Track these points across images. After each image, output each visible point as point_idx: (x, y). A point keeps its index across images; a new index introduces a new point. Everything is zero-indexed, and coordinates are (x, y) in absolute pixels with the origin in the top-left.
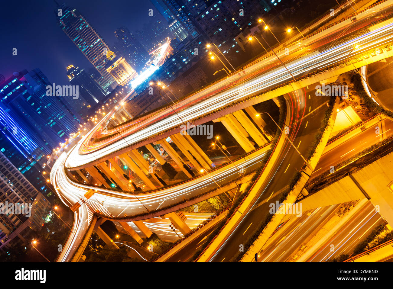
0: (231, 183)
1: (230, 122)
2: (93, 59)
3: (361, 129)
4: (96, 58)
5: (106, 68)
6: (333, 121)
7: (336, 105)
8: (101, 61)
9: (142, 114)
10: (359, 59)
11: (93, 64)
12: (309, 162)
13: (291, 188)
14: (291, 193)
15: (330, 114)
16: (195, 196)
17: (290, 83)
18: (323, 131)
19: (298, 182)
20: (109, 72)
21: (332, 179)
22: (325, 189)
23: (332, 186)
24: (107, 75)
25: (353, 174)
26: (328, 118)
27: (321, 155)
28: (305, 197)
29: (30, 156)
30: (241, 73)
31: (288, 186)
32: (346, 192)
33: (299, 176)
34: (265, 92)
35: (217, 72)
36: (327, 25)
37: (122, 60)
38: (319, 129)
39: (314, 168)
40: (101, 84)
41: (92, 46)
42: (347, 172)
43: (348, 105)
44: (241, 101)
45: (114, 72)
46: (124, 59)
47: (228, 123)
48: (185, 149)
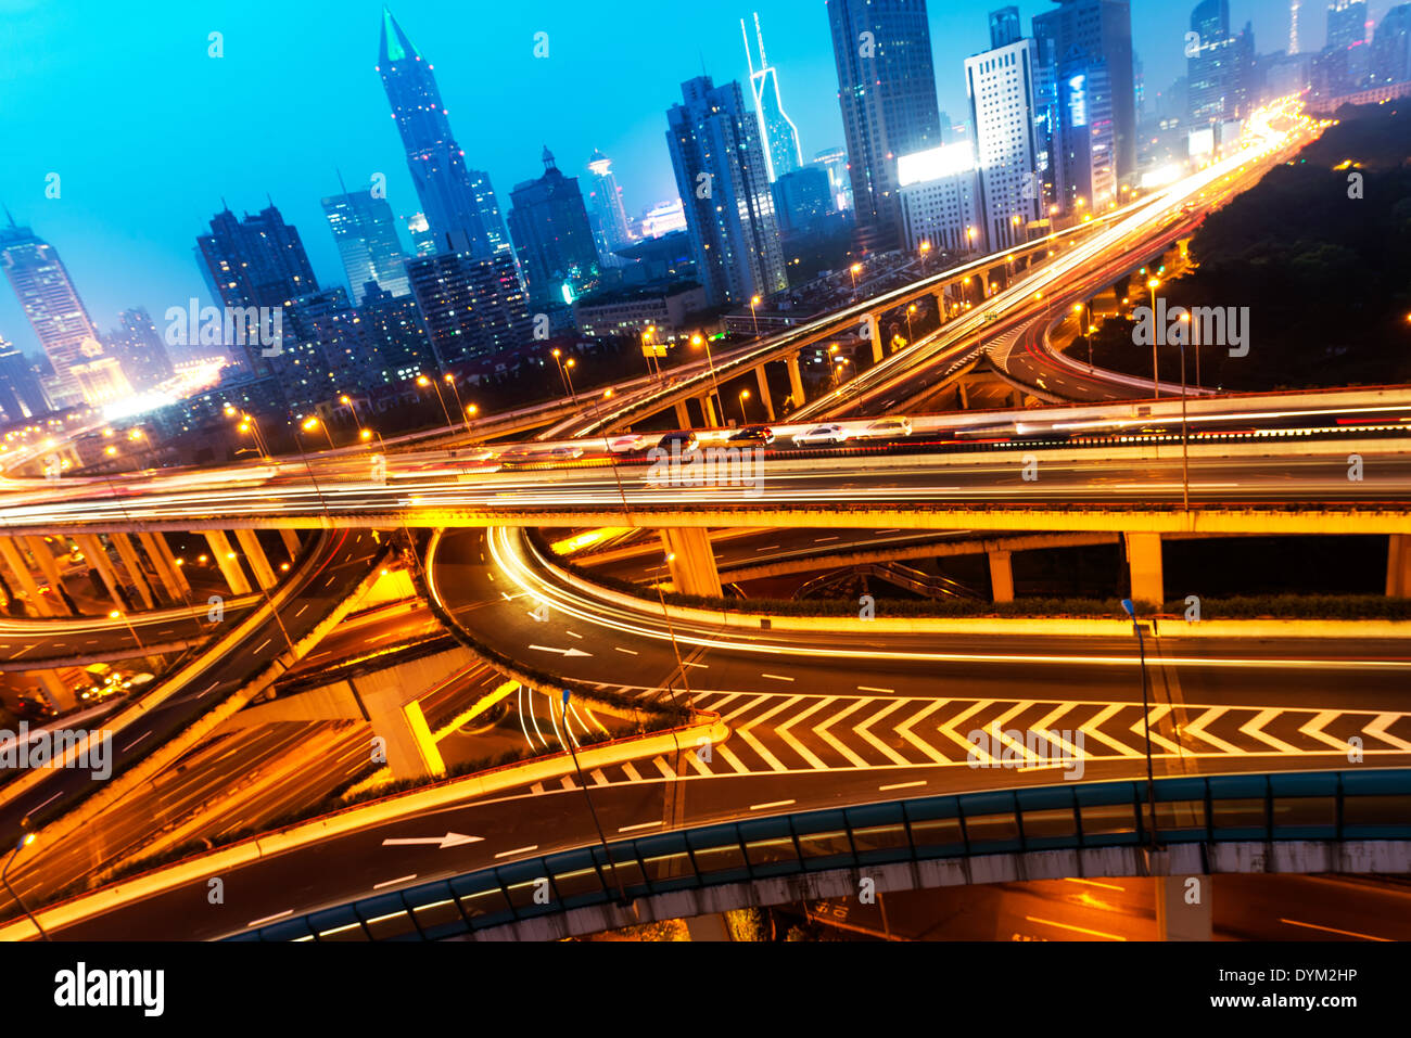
3: (412, 606)
4: (58, 342)
5: (72, 366)
6: (366, 588)
7: (382, 564)
8: (66, 350)
12: (296, 647)
13: (243, 686)
14: (239, 693)
15: (363, 578)
19: (261, 677)
20: (76, 373)
21: (323, 679)
22: (305, 694)
23: (316, 691)
24: (69, 379)
25: (354, 680)
26: (360, 581)
28: (268, 701)
32: (336, 704)
33: (266, 666)
34: (278, 517)
35: (244, 450)
36: (418, 446)
37: (111, 363)
38: (334, 598)
39: (300, 656)
40: (49, 388)
41: (58, 318)
42: (347, 675)
43: (403, 569)
45: (85, 378)
46: (118, 363)
47: (216, 541)
48: (130, 558)
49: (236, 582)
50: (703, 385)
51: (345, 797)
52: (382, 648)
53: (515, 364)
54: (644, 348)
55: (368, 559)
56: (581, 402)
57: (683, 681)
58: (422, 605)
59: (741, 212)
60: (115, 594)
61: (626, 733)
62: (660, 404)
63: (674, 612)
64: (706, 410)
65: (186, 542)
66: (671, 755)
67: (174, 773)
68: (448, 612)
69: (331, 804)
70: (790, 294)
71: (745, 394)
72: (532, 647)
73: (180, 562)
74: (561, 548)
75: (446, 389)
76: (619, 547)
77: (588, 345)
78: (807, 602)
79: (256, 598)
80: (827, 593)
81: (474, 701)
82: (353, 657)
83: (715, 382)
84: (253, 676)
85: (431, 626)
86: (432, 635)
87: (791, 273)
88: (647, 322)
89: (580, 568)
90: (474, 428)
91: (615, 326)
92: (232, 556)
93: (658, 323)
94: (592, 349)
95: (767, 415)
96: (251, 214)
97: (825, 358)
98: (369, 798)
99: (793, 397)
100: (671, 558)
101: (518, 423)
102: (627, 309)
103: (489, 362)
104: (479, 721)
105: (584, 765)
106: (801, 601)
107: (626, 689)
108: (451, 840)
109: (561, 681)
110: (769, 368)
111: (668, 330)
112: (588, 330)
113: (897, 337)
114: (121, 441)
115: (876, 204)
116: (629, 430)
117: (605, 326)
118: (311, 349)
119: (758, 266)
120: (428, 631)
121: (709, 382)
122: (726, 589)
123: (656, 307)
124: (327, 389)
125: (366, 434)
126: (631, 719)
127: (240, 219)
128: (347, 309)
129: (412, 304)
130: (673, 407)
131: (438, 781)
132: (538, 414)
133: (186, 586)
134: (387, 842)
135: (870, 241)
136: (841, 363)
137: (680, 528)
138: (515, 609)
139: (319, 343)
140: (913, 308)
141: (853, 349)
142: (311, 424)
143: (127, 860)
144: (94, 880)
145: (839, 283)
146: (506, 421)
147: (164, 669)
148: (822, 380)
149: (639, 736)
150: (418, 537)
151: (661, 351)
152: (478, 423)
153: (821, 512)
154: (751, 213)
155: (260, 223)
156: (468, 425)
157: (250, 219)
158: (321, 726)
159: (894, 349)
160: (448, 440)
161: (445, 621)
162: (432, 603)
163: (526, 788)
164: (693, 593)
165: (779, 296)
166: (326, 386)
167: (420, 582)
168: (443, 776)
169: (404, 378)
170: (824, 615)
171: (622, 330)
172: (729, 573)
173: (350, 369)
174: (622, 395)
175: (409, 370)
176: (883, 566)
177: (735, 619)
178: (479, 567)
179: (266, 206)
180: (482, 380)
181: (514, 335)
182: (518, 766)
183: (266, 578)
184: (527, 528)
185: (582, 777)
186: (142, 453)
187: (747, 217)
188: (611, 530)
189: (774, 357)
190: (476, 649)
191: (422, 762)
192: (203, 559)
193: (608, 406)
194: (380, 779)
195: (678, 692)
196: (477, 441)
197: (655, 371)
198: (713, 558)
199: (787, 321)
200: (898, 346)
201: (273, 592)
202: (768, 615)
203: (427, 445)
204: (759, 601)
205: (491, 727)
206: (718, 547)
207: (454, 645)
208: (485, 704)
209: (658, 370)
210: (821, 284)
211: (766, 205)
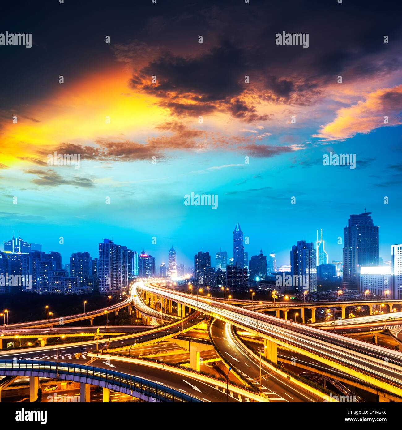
4: (171, 266)
7: (203, 321)
8: (171, 268)
11: (169, 267)
13: (173, 333)
18: (194, 325)
22: (181, 340)
23: (184, 341)
26: (198, 323)
27: (189, 330)
28: (175, 338)
29: (134, 276)
33: (177, 332)
35: (189, 291)
37: (176, 271)
38: (194, 323)
39: (183, 332)
40: (167, 272)
41: (172, 263)
42: (189, 340)
43: (207, 324)
45: (172, 272)
47: (179, 305)
48: (166, 303)
49: (179, 314)
50: (285, 308)
51: (180, 365)
52: (197, 338)
54: (272, 295)
55: (201, 319)
56: (254, 303)
57: (260, 381)
58: (207, 332)
60: (162, 308)
61: (242, 387)
62: (273, 309)
63: (262, 361)
64: (285, 314)
65: (175, 304)
66: (251, 400)
67: (157, 344)
68: (212, 336)
69: (177, 365)
71: (297, 314)
72: (226, 353)
73: (172, 307)
74: (240, 333)
75: (226, 291)
76: (253, 339)
77: (259, 291)
78: (303, 378)
79: (181, 318)
80: (311, 379)
81: (210, 359)
82: (192, 337)
83: (289, 308)
84: (175, 332)
85: (208, 338)
86: (207, 340)
87: (318, 288)
88: (274, 290)
89: (242, 339)
90: (229, 300)
92: (180, 309)
93: (277, 291)
94: (259, 292)
95: (302, 321)
96: (205, 252)
97: (324, 313)
98: (184, 368)
99: (311, 319)
100: (266, 347)
101: (238, 302)
102: (270, 285)
103: (236, 288)
104: (210, 364)
105: (229, 389)
106: (301, 377)
107: (244, 375)
108: (195, 388)
109: (230, 364)
110: (305, 310)
111: (279, 293)
112: (260, 288)
113: (351, 314)
114: (172, 284)
115: (350, 277)
116: (263, 312)
118: (205, 277)
120: (206, 339)
121: (287, 308)
122: (279, 362)
123: (278, 287)
124: (206, 285)
125: (209, 295)
126: (244, 384)
127: (203, 253)
128: (214, 271)
129: (225, 274)
130: (276, 311)
131: (198, 373)
132: (243, 302)
133: (172, 311)
134: (184, 380)
135: (346, 286)
136: (330, 315)
137: (270, 341)
138: (225, 342)
140: (359, 308)
141: (335, 313)
142: (201, 290)
143: (145, 356)
144: (139, 357)
145: (334, 294)
146: (236, 301)
147: (163, 324)
148: (322, 318)
149: (245, 389)
150: (211, 318)
151: (276, 297)
152: (230, 300)
153: (314, 354)
154: (310, 272)
156: (228, 299)
157: (204, 253)
158: (182, 348)
159: (350, 317)
160: (223, 301)
161: (211, 338)
162: (209, 333)
163: (214, 386)
164: (269, 359)
165: (313, 293)
167: (209, 327)
168: (199, 372)
169: (219, 287)
170: (308, 385)
171: (267, 290)
172: (281, 359)
173: (211, 282)
174: (264, 304)
175: (221, 285)
176: (333, 380)
177: (279, 372)
178: (221, 329)
179: (207, 252)
180: (234, 291)
181: (243, 284)
182: (215, 379)
183: (184, 316)
184: (233, 325)
185: (228, 391)
186: (174, 287)
187: (308, 272)
188: (252, 334)
189: (308, 307)
190: (215, 347)
191: (196, 367)
192: (176, 308)
193: (260, 305)
194: (187, 365)
195: (258, 383)
196: (229, 303)
197: (273, 301)
198: (277, 352)
199: (314, 300)
200: (352, 316)
201: (184, 318)
202: (290, 376)
203: (219, 301)
204: (288, 370)
205: (212, 366)
206: (279, 350)
207: (211, 344)
208: (212, 360)
209: (274, 301)
210: (327, 293)
211: (314, 271)
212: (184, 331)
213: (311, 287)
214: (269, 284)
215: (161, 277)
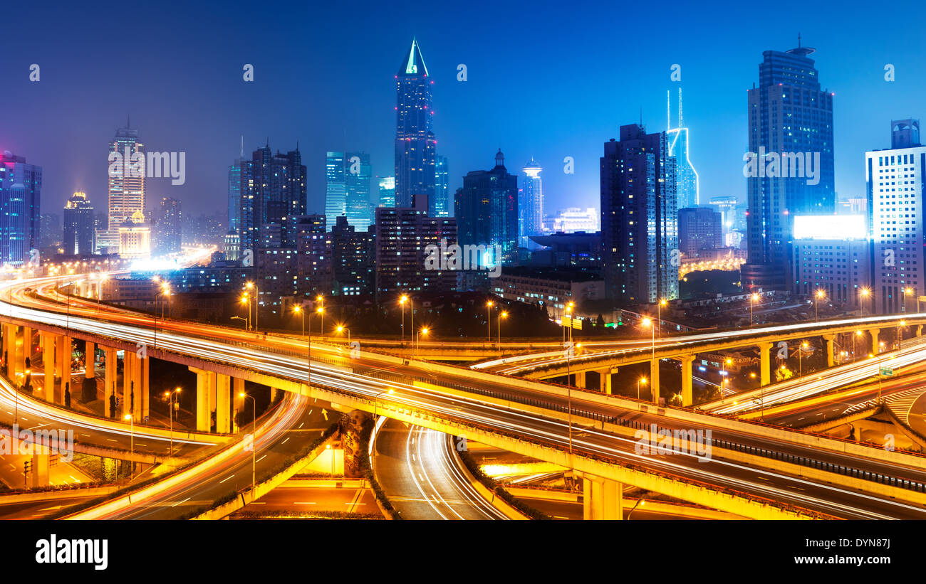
0: (150, 454)
1: (207, 382)
2: (114, 206)
3: (339, 484)
4: (119, 208)
5: (120, 227)
6: (315, 455)
7: (331, 439)
8: (122, 215)
9: (117, 303)
10: (385, 406)
11: (110, 211)
12: (257, 488)
15: (317, 445)
16: (91, 442)
17: (302, 383)
18: (297, 459)
19: (227, 505)
20: (120, 232)
24: (114, 235)
26: (313, 448)
27: (276, 486)
30: (261, 337)
31: (211, 502)
33: (233, 497)
35: (237, 317)
37: (145, 231)
38: (294, 455)
39: (256, 498)
40: (98, 238)
41: (126, 192)
43: (342, 449)
44: (237, 367)
45: (125, 237)
46: (150, 232)
50: (608, 362)
53: (440, 305)
55: (320, 431)
56: (502, 349)
59: (649, 229)
64: (604, 382)
70: (681, 305)
71: (643, 381)
74: (488, 471)
87: (681, 288)
88: (552, 298)
91: (523, 295)
96: (282, 152)
110: (662, 364)
112: (499, 292)
113: (783, 368)
115: (767, 249)
117: (514, 293)
118: (289, 255)
119: (655, 275)
121: (612, 362)
123: (562, 287)
124: (289, 287)
127: (274, 153)
128: (323, 231)
129: (370, 240)
130: (575, 375)
132: (464, 349)
135: (757, 278)
139: (296, 252)
140: (805, 345)
145: (733, 306)
151: (576, 324)
154: (658, 231)
155: (285, 159)
157: (279, 155)
159: (779, 377)
166: (289, 285)
169: (346, 294)
171: (527, 299)
173: (310, 278)
175: (352, 289)
179: (293, 149)
181: (440, 282)
187: (654, 234)
197: (567, 340)
199: (679, 327)
200: (784, 376)
209: (571, 338)
210: (710, 303)
211: (672, 228)
212: (262, 490)
213: (664, 286)
214: (532, 277)
215: (69, 257)
